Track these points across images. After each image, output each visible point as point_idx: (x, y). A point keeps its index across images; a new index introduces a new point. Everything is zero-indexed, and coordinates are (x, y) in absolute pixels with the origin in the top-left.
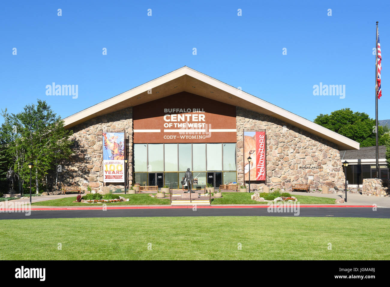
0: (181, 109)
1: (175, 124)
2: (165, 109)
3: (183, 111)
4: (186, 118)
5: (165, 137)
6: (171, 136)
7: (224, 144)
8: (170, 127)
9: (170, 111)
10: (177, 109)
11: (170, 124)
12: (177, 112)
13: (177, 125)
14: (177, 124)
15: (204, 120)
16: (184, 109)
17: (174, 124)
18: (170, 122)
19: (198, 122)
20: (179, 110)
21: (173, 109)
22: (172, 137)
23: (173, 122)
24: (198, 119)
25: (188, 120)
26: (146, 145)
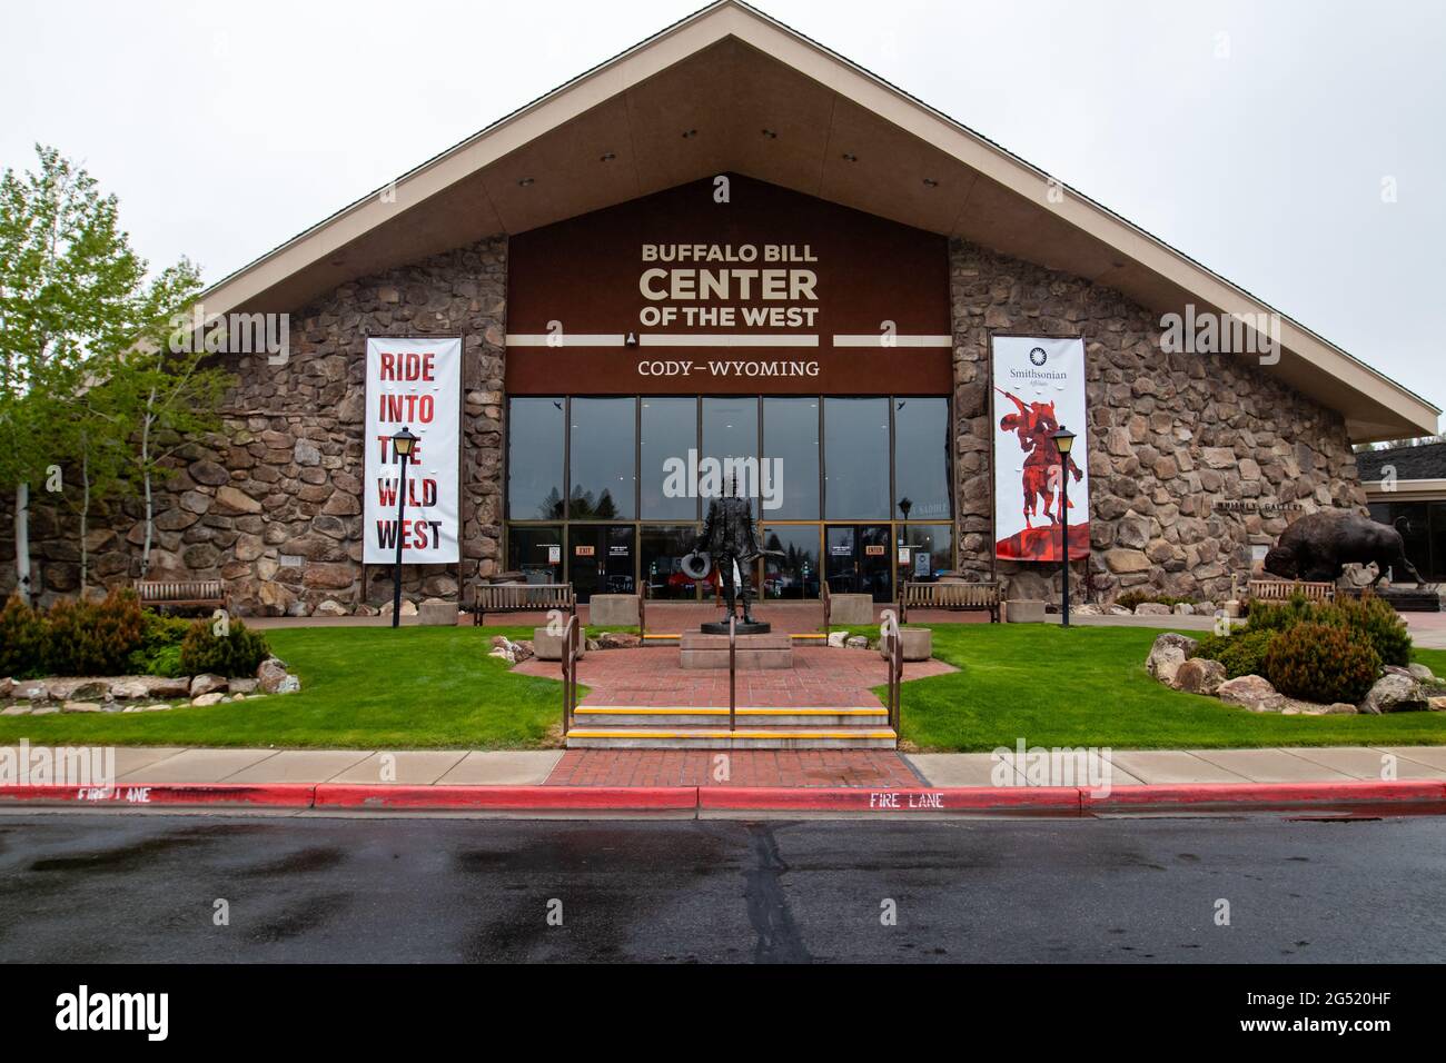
0: (715, 248)
1: (690, 311)
2: (645, 247)
3: (724, 257)
4: (734, 284)
5: (645, 368)
6: (668, 363)
7: (898, 401)
8: (665, 323)
9: (668, 254)
10: (697, 247)
11: (666, 310)
12: (696, 259)
13: (696, 316)
14: (696, 310)
15: (812, 296)
16: (728, 248)
17: (684, 310)
18: (668, 302)
19: (787, 304)
20: (708, 251)
21: (681, 247)
22: (673, 368)
23: (680, 304)
24: (787, 289)
25: (745, 294)
26: (562, 401)
